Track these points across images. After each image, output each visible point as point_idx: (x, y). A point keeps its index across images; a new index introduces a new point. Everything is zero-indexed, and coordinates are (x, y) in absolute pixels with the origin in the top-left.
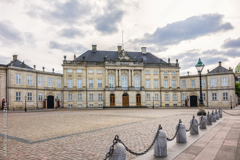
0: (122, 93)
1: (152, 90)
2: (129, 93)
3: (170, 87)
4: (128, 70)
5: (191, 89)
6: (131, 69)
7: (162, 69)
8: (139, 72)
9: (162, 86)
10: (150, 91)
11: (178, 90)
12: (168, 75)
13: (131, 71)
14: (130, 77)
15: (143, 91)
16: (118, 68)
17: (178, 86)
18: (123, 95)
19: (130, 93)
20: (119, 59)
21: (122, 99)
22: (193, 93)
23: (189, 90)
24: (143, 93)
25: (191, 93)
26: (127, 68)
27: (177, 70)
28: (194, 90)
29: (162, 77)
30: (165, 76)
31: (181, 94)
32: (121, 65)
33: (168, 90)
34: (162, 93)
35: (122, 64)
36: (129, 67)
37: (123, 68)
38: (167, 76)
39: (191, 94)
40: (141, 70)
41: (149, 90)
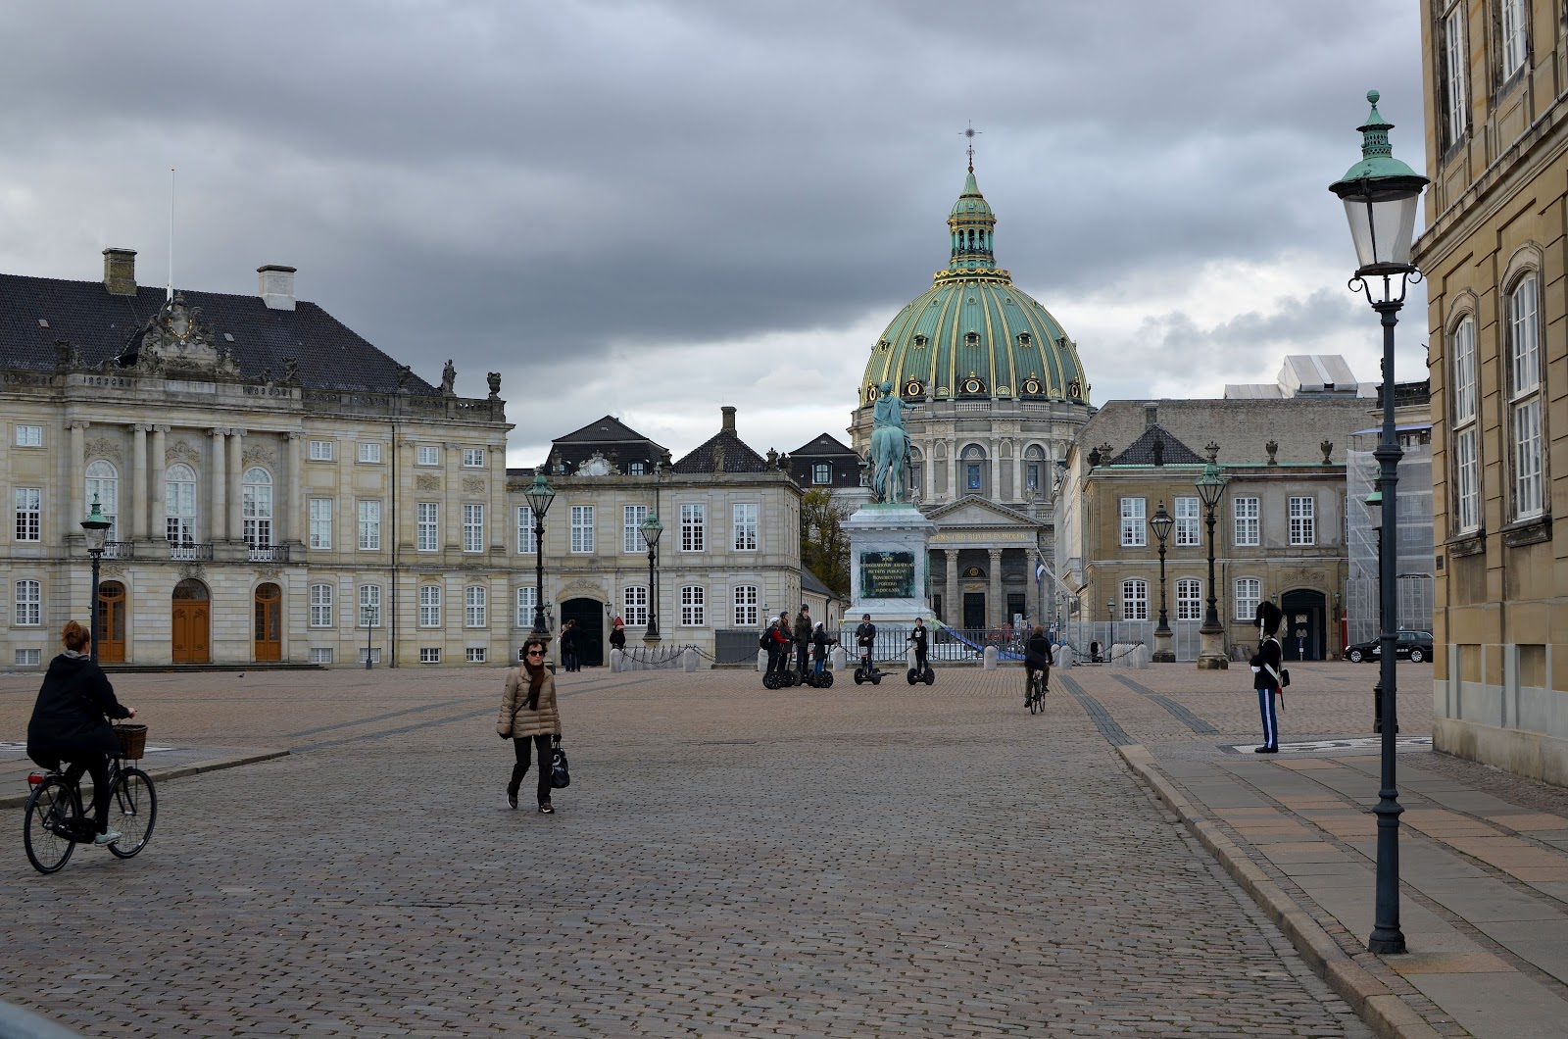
0: (173, 578)
1: (345, 559)
2: (214, 578)
3: (448, 547)
4: (207, 433)
5: (569, 557)
6: (228, 426)
7: (408, 433)
8: (270, 446)
9: (406, 539)
10: (332, 567)
11: (496, 561)
12: (439, 467)
13: (228, 438)
14: (220, 479)
15: (296, 564)
16: (151, 418)
17: (498, 541)
18: (178, 594)
19: (222, 577)
20: (159, 361)
21: (170, 617)
22: (582, 585)
23: (557, 564)
24: (293, 582)
25: (567, 581)
26: (204, 420)
27: (493, 438)
28: (584, 564)
29: (407, 481)
30: (420, 472)
31: (512, 588)
32: (172, 403)
33: (440, 560)
34: (404, 579)
35: (174, 395)
36: (218, 416)
37: (180, 418)
38: (436, 473)
39: (568, 587)
40: (283, 437)
41: (327, 559)
